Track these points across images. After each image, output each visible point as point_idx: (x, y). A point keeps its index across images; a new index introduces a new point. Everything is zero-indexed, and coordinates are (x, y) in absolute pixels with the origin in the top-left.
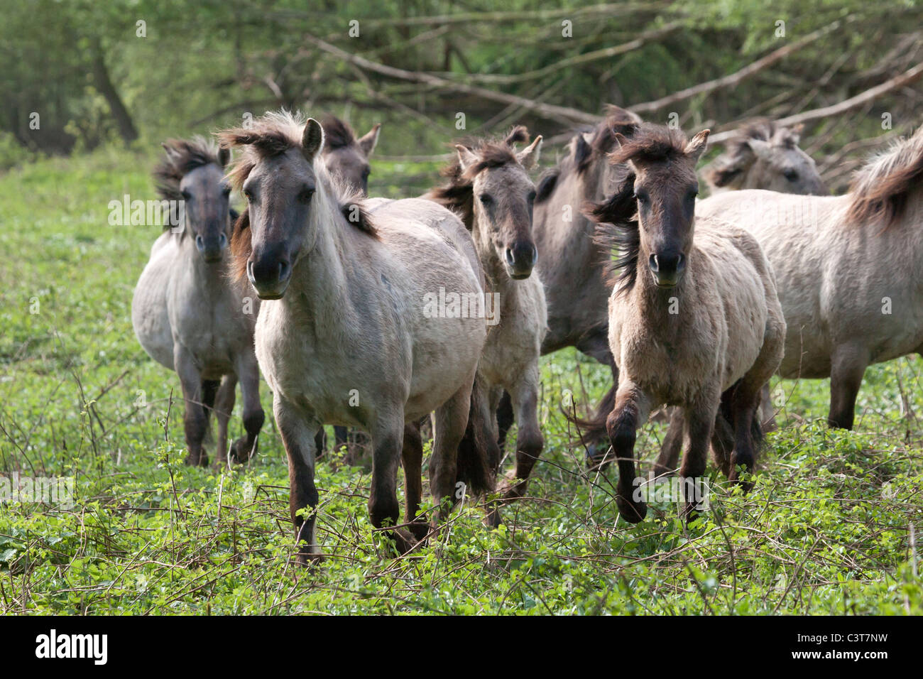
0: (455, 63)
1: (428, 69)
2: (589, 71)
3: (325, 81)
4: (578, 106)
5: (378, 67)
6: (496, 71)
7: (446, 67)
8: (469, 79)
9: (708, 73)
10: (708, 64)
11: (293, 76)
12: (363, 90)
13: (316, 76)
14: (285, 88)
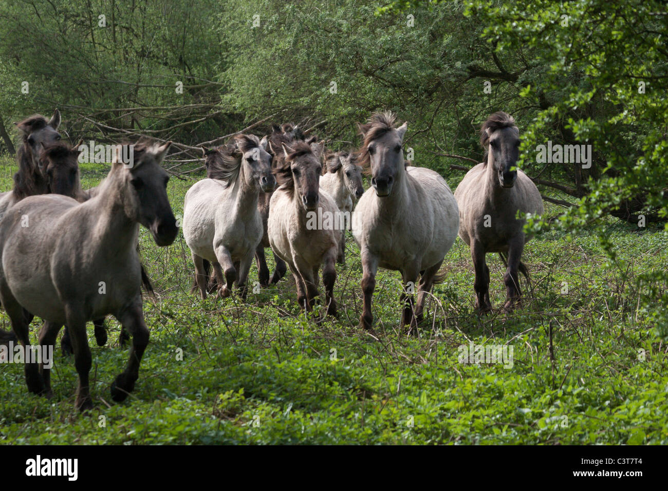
0: (135, 125)
1: (125, 127)
2: (186, 128)
3: (86, 132)
4: (182, 142)
5: (106, 126)
6: (151, 128)
7: (132, 127)
8: (141, 131)
9: (231, 130)
10: (231, 127)
11: (74, 130)
12: (101, 135)
13: (83, 130)
14: (71, 134)
